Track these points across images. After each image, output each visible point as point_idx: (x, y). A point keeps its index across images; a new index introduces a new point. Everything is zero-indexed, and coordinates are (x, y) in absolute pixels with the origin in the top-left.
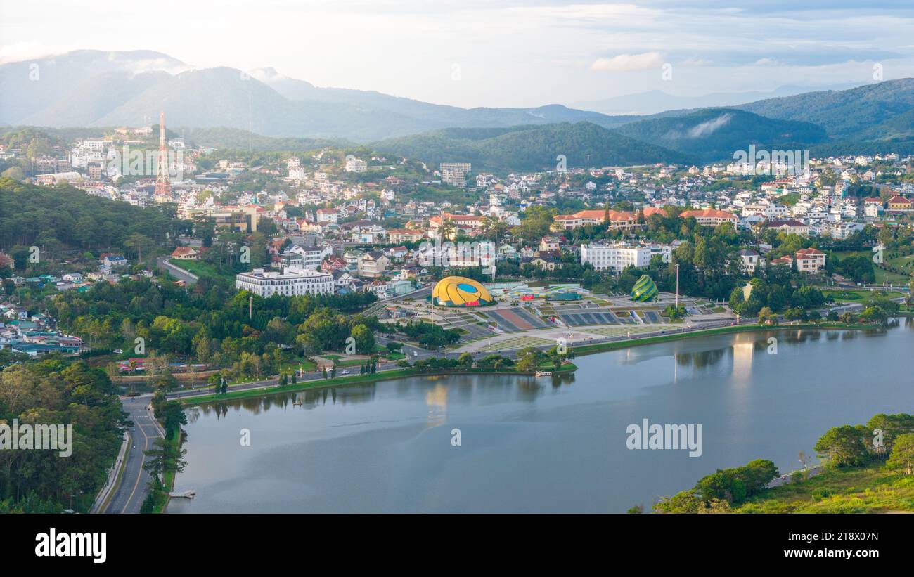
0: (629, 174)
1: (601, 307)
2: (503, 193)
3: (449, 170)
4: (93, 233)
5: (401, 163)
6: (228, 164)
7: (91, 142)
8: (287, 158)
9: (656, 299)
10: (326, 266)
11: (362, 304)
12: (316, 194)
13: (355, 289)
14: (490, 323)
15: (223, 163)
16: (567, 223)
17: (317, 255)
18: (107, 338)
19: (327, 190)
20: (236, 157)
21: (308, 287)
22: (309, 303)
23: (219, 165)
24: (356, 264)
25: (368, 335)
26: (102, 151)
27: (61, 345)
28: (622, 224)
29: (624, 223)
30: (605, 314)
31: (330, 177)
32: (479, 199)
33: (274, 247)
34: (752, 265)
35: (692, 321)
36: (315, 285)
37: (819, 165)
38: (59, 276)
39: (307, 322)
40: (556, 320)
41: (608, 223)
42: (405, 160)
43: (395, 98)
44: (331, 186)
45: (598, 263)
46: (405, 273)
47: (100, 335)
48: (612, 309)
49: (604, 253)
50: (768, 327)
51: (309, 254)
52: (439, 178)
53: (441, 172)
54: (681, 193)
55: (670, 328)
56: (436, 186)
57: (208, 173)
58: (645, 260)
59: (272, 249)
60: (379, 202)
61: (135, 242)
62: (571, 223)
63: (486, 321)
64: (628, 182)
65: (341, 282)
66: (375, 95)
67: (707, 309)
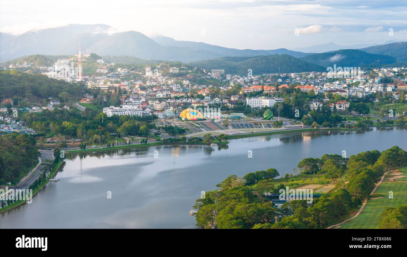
0: (297, 76)
1: (248, 122)
2: (237, 82)
3: (214, 72)
4: (47, 92)
5: (194, 69)
6: (121, 70)
7: (64, 60)
8: (146, 67)
9: (273, 119)
10: (141, 106)
11: (152, 120)
12: (156, 82)
13: (151, 114)
14: (201, 127)
15: (119, 69)
16: (247, 90)
17: (138, 102)
18: (44, 130)
19: (161, 80)
20: (125, 67)
21: (131, 113)
22: (127, 118)
23: (117, 70)
24: (153, 105)
25: (146, 129)
26: (68, 64)
27: (26, 132)
28: (269, 91)
29: (270, 91)
30: (250, 124)
31: (163, 75)
32: (226, 84)
33: (122, 98)
34: (317, 106)
35: (285, 127)
36: (134, 112)
37: (377, 71)
38: (31, 108)
39: (123, 125)
40: (229, 126)
41: (263, 90)
42: (196, 68)
43: (211, 45)
44: (163, 79)
45: (253, 105)
46: (172, 108)
47: (41, 128)
48: (253, 122)
49: (255, 101)
50: (315, 130)
51: (135, 101)
52: (209, 76)
53: (211, 73)
54: (316, 83)
55: (274, 129)
56: (208, 79)
57: (113, 73)
58: (272, 104)
59: (122, 100)
60: (182, 86)
61: (63, 95)
62: (249, 90)
63: (199, 126)
64: (296, 79)
65: (146, 112)
66: (202, 44)
67: (293, 123)
